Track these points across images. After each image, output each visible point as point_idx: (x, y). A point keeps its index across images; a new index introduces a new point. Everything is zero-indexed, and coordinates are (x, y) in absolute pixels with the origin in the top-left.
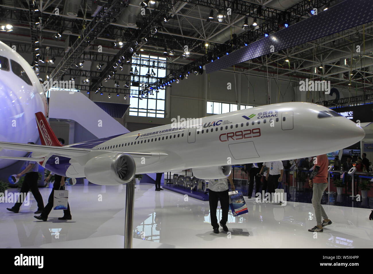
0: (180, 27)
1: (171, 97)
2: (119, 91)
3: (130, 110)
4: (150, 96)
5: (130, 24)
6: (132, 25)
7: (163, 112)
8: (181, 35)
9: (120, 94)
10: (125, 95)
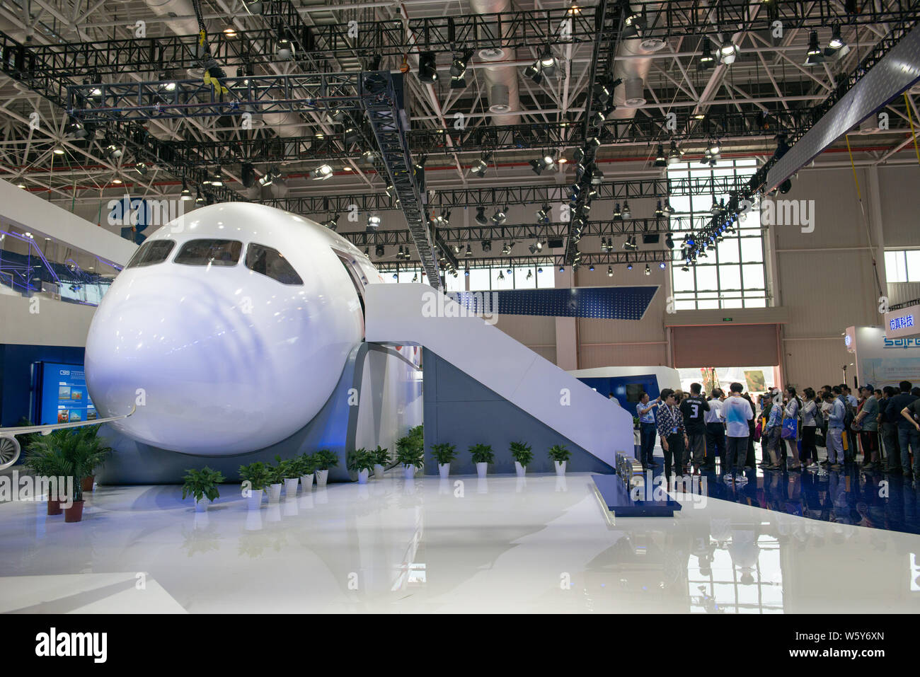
0: (770, 76)
1: (778, 254)
2: (632, 257)
3: (677, 296)
4: (699, 260)
5: (630, 101)
6: (635, 101)
7: (763, 294)
8: (778, 96)
9: (634, 264)
10: (647, 265)
